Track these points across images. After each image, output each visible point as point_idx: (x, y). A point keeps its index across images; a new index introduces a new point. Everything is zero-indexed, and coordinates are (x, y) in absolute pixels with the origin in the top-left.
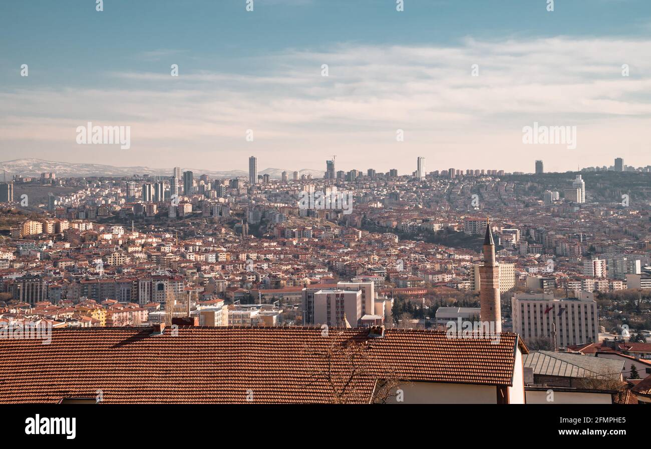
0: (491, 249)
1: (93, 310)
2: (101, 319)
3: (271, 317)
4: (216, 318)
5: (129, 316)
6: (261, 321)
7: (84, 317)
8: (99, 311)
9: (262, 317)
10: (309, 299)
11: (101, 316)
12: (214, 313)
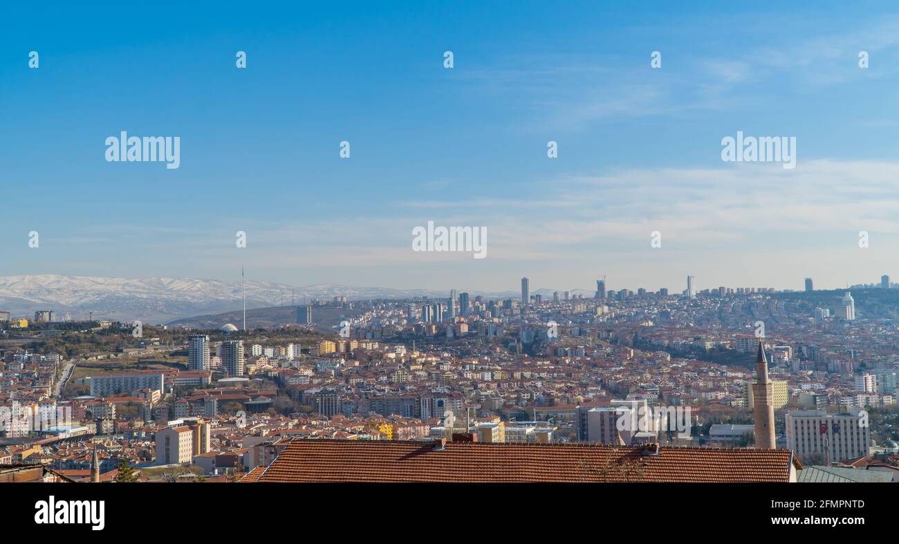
0: (764, 366)
1: (380, 424)
2: (387, 433)
3: (547, 434)
4: (493, 434)
5: (413, 431)
6: (536, 437)
7: (373, 430)
8: (386, 426)
9: (537, 434)
10: (583, 418)
11: (388, 430)
12: (491, 429)
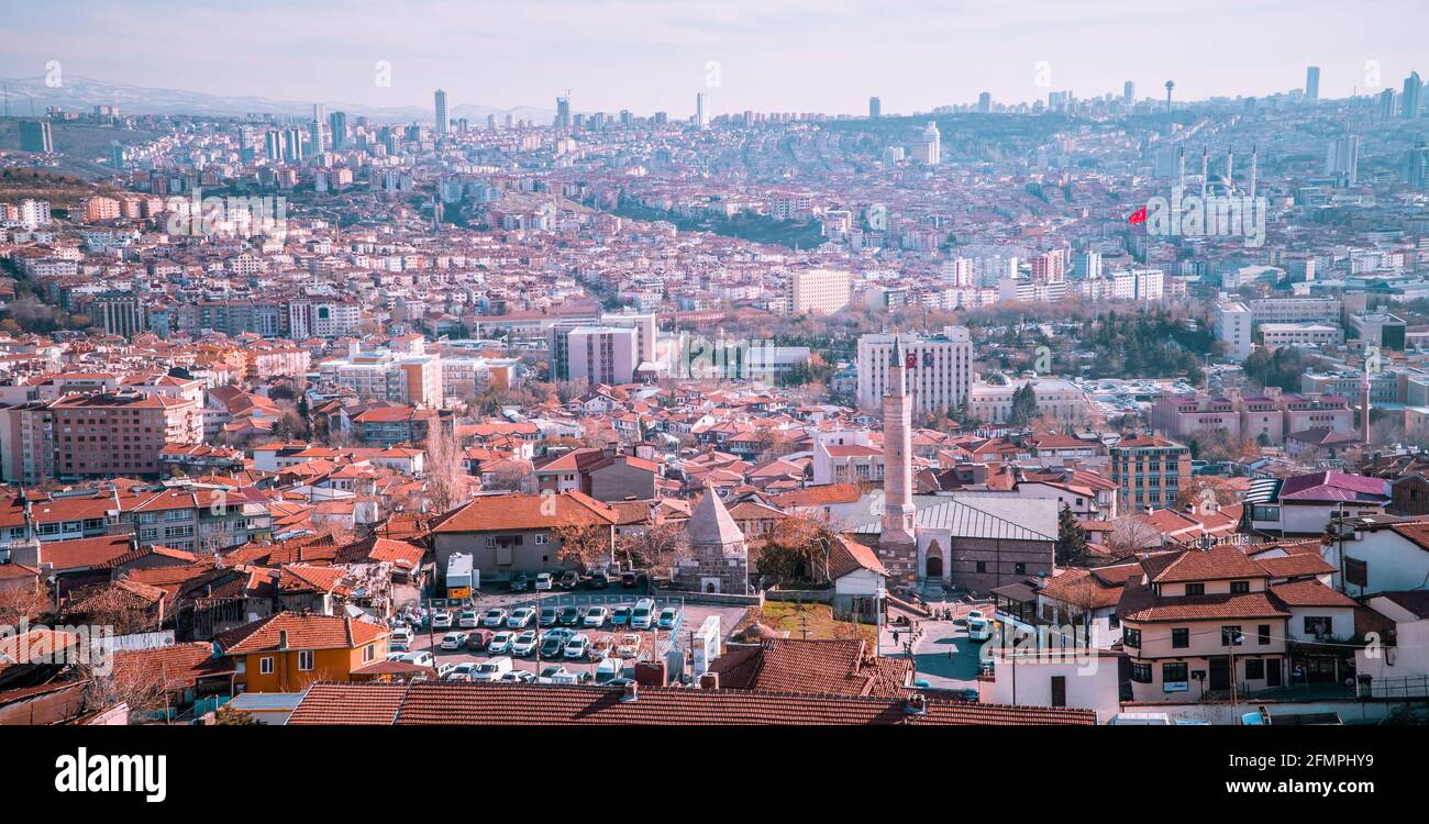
1: (226, 351)
2: (238, 365)
3: (505, 370)
4: (424, 374)
5: (282, 361)
6: (490, 375)
7: (216, 364)
8: (236, 353)
9: (491, 370)
10: (560, 342)
11: (238, 360)
12: (420, 366)
